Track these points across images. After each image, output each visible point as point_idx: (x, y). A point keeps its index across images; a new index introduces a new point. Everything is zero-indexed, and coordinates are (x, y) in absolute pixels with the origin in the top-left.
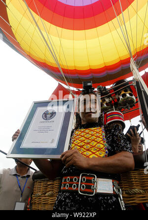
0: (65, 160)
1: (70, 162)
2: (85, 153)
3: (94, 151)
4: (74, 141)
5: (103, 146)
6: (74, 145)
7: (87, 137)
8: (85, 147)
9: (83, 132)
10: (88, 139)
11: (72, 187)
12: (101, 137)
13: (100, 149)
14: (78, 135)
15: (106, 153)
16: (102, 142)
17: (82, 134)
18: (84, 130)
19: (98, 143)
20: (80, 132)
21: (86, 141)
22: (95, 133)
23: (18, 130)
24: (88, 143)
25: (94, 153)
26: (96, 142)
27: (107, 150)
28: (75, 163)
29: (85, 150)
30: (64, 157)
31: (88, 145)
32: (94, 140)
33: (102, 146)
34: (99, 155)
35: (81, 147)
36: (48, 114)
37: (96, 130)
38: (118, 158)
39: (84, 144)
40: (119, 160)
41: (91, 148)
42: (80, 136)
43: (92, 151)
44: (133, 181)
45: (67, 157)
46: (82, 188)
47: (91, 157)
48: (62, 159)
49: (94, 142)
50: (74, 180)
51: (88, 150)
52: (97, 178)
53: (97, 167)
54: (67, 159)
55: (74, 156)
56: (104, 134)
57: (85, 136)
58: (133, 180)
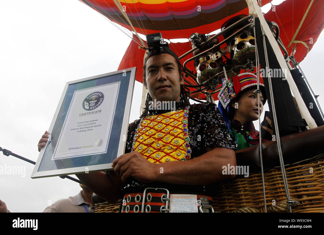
0: (119, 170)
1: (127, 172)
2: (154, 155)
3: (169, 152)
4: (139, 137)
5: (183, 141)
6: (137, 144)
7: (159, 129)
8: (154, 145)
9: (153, 120)
10: (160, 131)
11: (133, 210)
12: (180, 127)
13: (178, 147)
14: (145, 127)
15: (188, 152)
16: (181, 135)
17: (151, 125)
18: (156, 116)
19: (176, 137)
20: (149, 122)
21: (156, 136)
22: (172, 120)
23: (46, 133)
24: (160, 139)
25: (168, 154)
26: (173, 135)
27: (189, 148)
28: (134, 173)
29: (155, 151)
30: (117, 166)
31: (160, 142)
32: (169, 133)
33: (181, 142)
34: (176, 156)
35: (149, 145)
36: (91, 100)
37: (173, 117)
38: (206, 160)
39: (154, 140)
40: (206, 163)
41: (164, 146)
42: (148, 129)
43: (166, 150)
44: (241, 195)
45: (122, 165)
46: (146, 210)
47: (163, 160)
48: (115, 168)
49: (168, 135)
50: (136, 199)
51: (159, 150)
52: (170, 193)
53: (169, 177)
54: (122, 168)
55: (133, 162)
56: (186, 121)
57: (156, 127)
58: (242, 193)
